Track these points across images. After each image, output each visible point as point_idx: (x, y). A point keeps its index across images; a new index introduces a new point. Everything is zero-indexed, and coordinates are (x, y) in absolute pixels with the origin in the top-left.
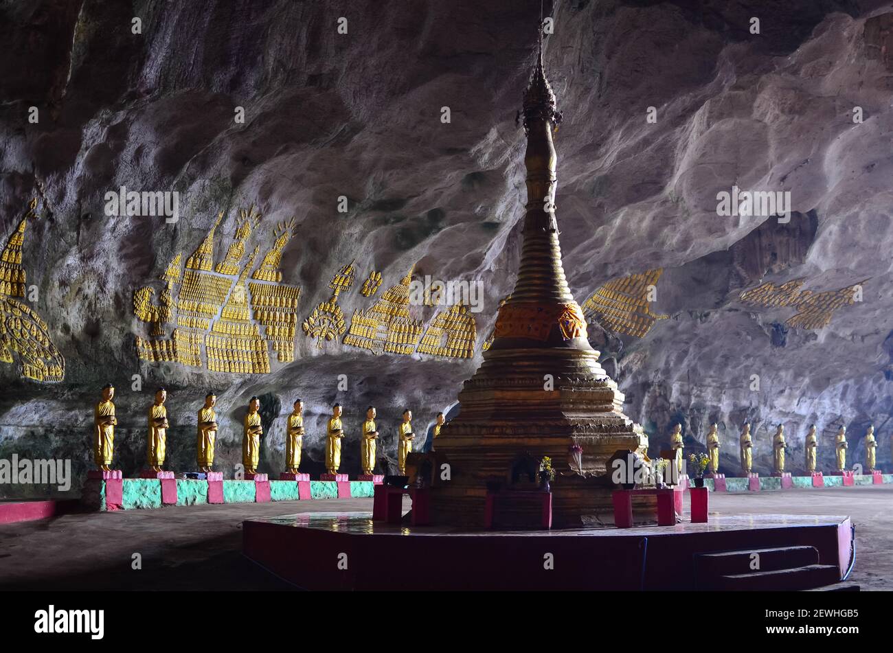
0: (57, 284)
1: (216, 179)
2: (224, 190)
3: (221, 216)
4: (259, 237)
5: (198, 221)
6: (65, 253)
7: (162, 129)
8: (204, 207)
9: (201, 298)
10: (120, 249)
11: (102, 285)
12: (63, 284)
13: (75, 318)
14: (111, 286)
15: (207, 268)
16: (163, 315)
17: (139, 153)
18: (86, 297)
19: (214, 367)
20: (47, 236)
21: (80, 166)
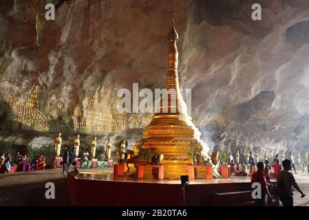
0: (49, 105)
1: (96, 76)
2: (99, 80)
3: (99, 87)
4: (113, 95)
5: (92, 88)
6: (51, 96)
7: (75, 60)
8: (93, 85)
9: (95, 111)
10: (69, 96)
11: (64, 105)
12: (51, 105)
13: (55, 114)
14: (66, 106)
15: (96, 102)
16: (82, 115)
17: (70, 67)
18: (58, 109)
19: (99, 130)
20: (45, 91)
21: (52, 70)
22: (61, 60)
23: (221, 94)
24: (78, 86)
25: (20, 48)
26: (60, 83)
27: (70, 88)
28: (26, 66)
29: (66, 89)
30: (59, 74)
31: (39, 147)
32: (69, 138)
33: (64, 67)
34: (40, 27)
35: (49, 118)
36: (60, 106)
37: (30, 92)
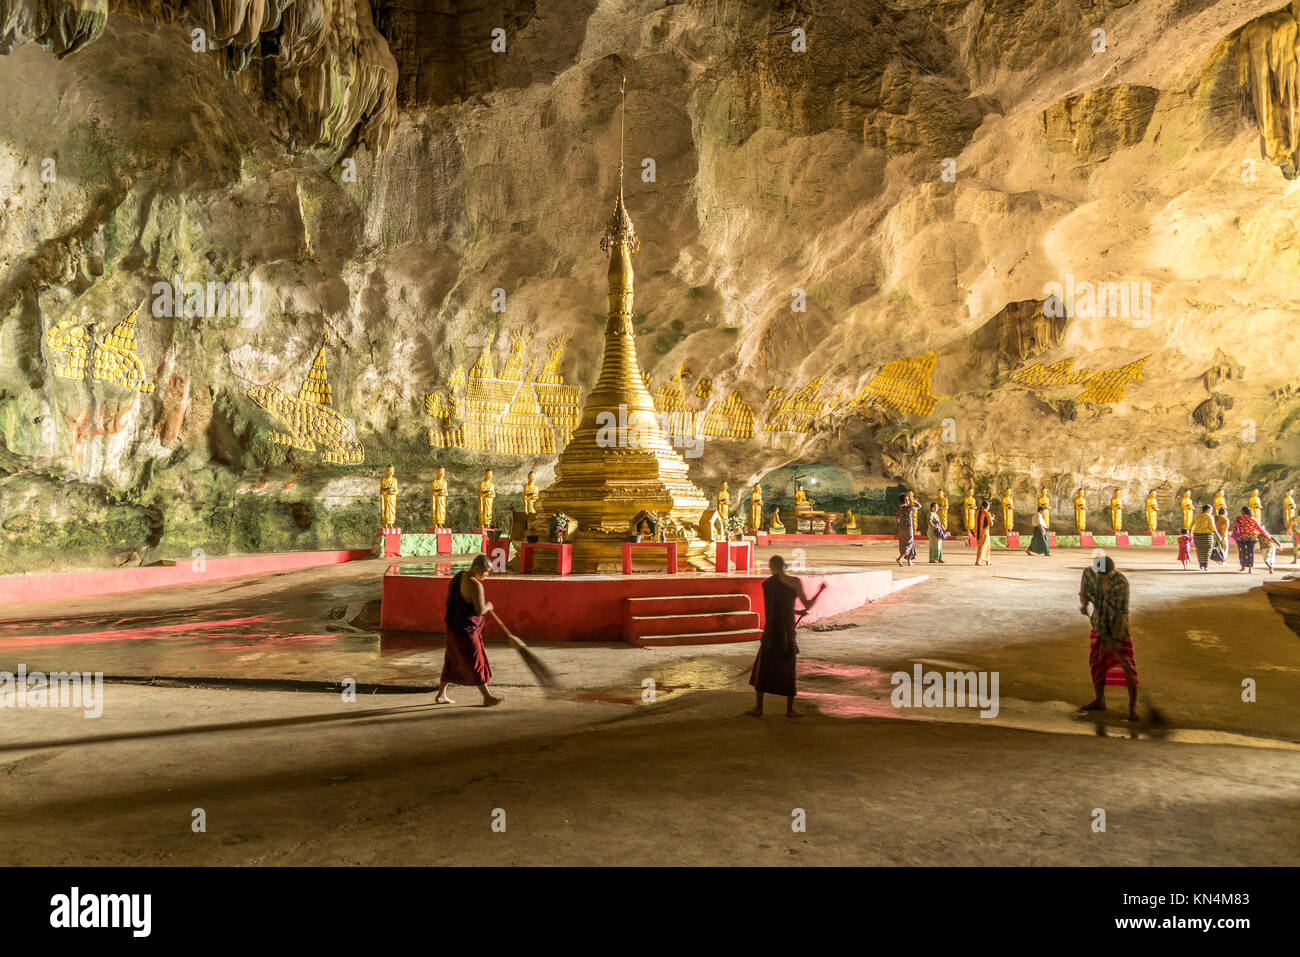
0: (360, 393)
1: (477, 309)
3: (492, 336)
4: (535, 351)
5: (472, 341)
6: (363, 370)
7: (417, 274)
8: (475, 330)
9: (486, 398)
10: (412, 365)
11: (400, 392)
12: (365, 392)
13: (378, 419)
14: (407, 393)
15: (488, 377)
16: (452, 413)
17: (403, 293)
18: (386, 402)
19: (504, 449)
20: (345, 358)
21: (357, 305)
22: (377, 278)
23: (867, 322)
24: (431, 338)
25: (269, 263)
26: (383, 335)
27: (411, 346)
28: (289, 302)
29: (402, 351)
30: (378, 312)
31: (344, 504)
32: (422, 477)
33: (388, 294)
34: (311, 209)
35: (363, 428)
36: (390, 395)
37: (308, 365)
